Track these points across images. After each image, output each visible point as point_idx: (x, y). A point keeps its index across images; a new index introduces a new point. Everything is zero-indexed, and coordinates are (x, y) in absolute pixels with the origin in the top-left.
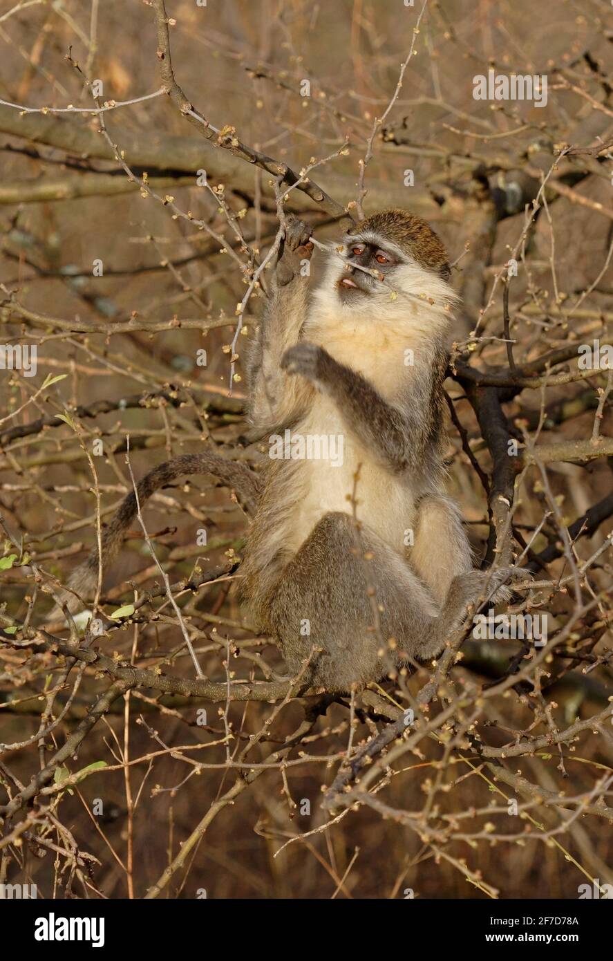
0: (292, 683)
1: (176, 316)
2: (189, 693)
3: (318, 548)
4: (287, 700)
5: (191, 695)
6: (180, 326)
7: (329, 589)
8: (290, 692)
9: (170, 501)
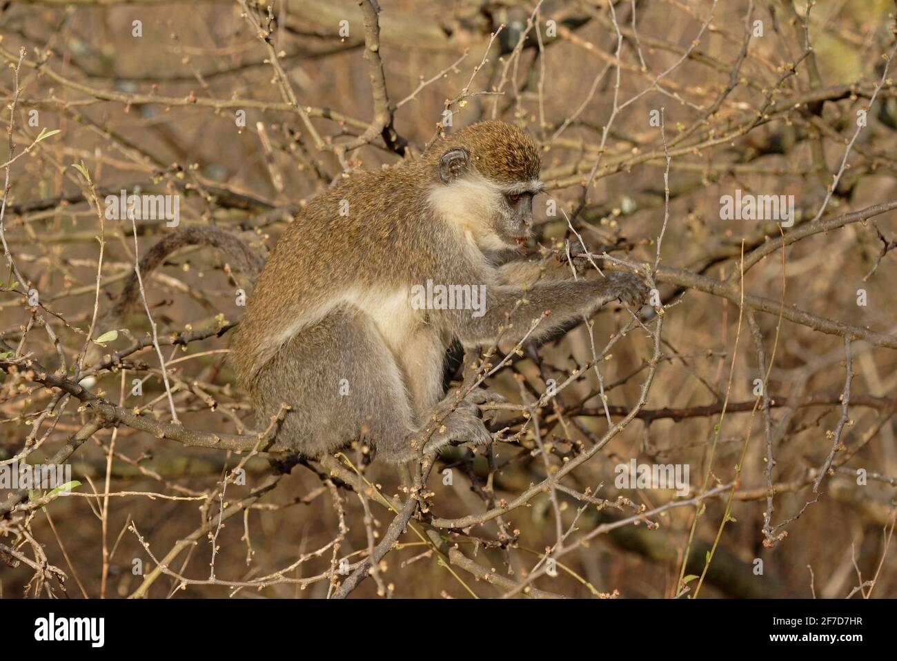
0: (260, 436)
1: (192, 92)
2: (163, 435)
3: (324, 332)
4: (254, 452)
5: (165, 437)
6: (195, 101)
7: (324, 370)
8: (257, 445)
9: (174, 282)
